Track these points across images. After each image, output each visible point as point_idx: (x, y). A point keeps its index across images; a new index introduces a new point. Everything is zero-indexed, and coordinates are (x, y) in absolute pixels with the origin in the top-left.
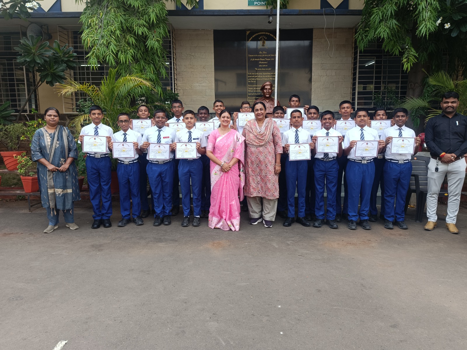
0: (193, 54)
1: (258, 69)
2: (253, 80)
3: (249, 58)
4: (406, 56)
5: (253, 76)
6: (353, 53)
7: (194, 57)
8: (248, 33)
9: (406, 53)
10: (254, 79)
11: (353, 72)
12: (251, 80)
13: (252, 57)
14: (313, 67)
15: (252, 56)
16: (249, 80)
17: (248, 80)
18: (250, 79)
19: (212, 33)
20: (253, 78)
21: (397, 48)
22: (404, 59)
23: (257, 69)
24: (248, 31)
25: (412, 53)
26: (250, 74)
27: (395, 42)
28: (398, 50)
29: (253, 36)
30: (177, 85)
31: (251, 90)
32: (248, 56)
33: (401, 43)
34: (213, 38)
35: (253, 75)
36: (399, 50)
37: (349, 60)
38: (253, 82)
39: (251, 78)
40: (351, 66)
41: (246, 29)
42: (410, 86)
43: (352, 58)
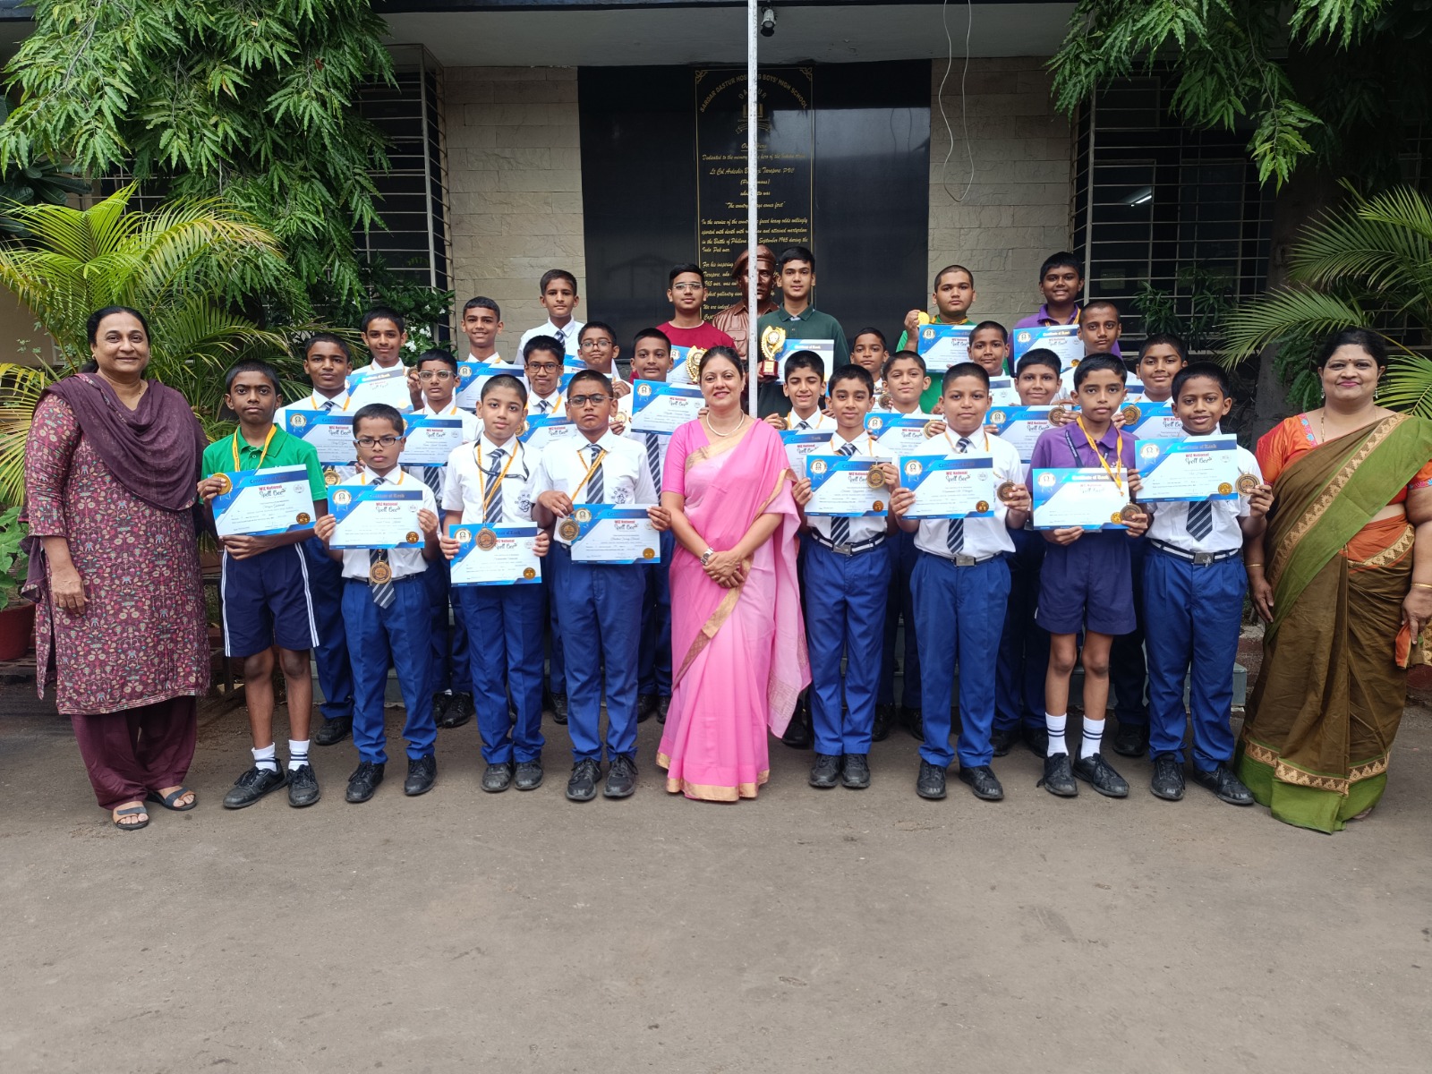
0: (507, 153)
1: (738, 206)
2: (719, 246)
3: (707, 166)
4: (1267, 132)
5: (721, 232)
6: (1076, 146)
7: (509, 163)
8: (700, 76)
9: (1265, 124)
10: (722, 242)
11: (1074, 213)
12: (711, 246)
13: (717, 165)
14: (931, 198)
15: (717, 158)
16: (707, 246)
17: (702, 246)
18: (709, 242)
19: (575, 76)
20: (720, 237)
21: (1230, 102)
22: (1257, 144)
23: (734, 204)
24: (700, 69)
25: (1291, 120)
26: (710, 222)
27: (1221, 81)
28: (1231, 111)
29: (719, 89)
30: (452, 262)
31: (715, 280)
32: (701, 158)
33: (1245, 85)
34: (576, 98)
35: (718, 227)
36: (1237, 113)
37: (1063, 171)
38: (719, 250)
39: (712, 237)
40: (1067, 193)
41: (692, 64)
42: (1279, 258)
43: (1072, 166)
